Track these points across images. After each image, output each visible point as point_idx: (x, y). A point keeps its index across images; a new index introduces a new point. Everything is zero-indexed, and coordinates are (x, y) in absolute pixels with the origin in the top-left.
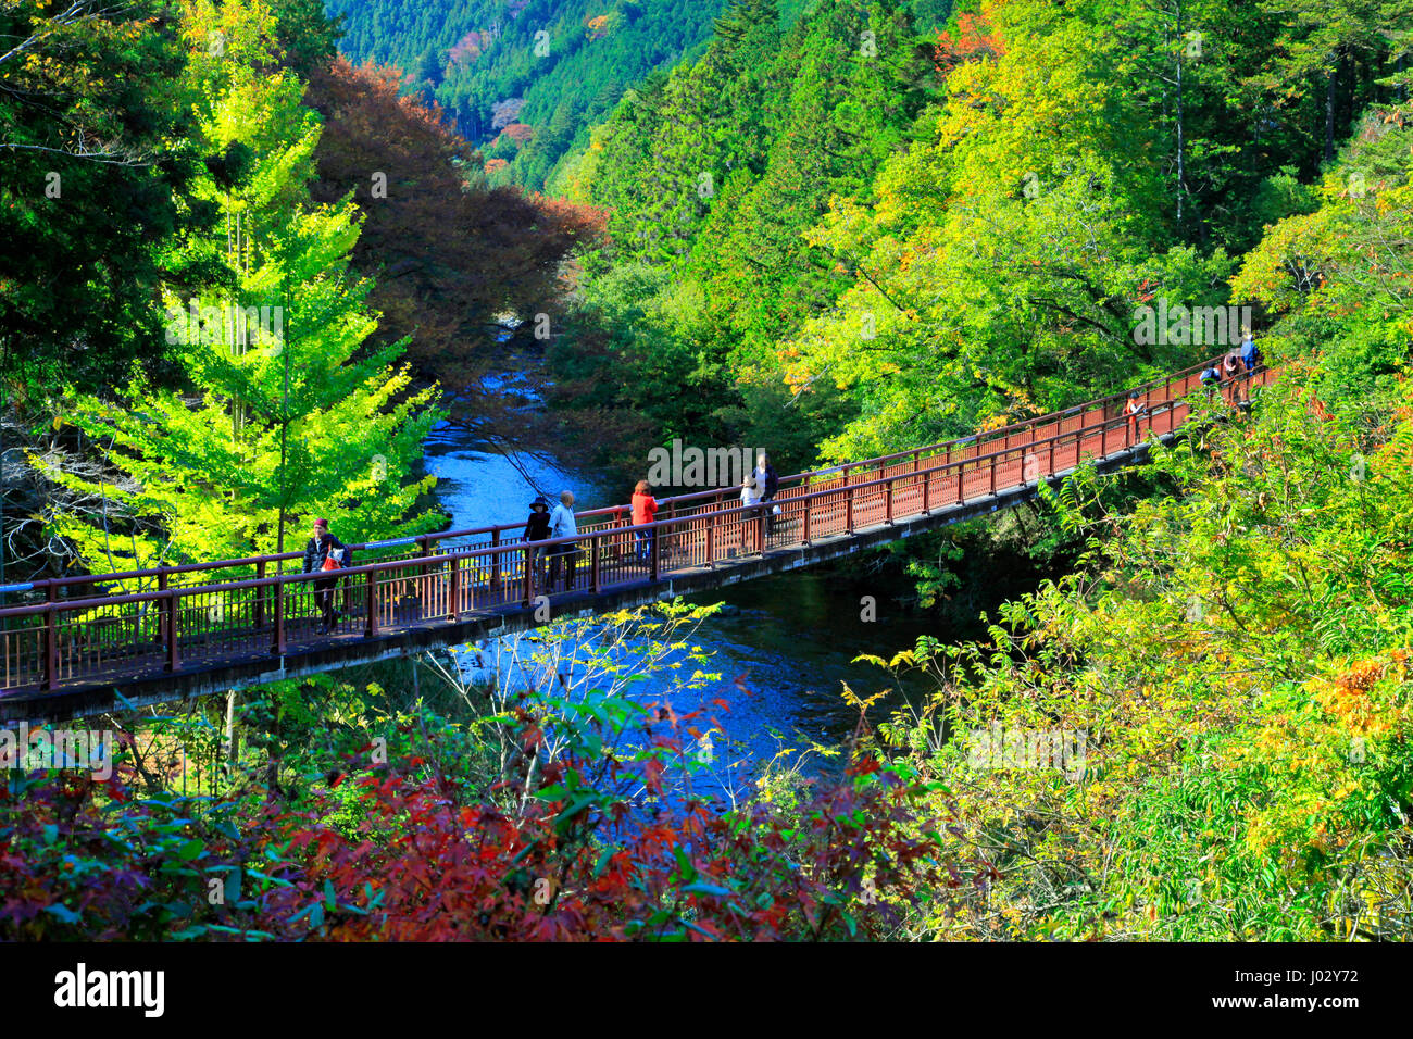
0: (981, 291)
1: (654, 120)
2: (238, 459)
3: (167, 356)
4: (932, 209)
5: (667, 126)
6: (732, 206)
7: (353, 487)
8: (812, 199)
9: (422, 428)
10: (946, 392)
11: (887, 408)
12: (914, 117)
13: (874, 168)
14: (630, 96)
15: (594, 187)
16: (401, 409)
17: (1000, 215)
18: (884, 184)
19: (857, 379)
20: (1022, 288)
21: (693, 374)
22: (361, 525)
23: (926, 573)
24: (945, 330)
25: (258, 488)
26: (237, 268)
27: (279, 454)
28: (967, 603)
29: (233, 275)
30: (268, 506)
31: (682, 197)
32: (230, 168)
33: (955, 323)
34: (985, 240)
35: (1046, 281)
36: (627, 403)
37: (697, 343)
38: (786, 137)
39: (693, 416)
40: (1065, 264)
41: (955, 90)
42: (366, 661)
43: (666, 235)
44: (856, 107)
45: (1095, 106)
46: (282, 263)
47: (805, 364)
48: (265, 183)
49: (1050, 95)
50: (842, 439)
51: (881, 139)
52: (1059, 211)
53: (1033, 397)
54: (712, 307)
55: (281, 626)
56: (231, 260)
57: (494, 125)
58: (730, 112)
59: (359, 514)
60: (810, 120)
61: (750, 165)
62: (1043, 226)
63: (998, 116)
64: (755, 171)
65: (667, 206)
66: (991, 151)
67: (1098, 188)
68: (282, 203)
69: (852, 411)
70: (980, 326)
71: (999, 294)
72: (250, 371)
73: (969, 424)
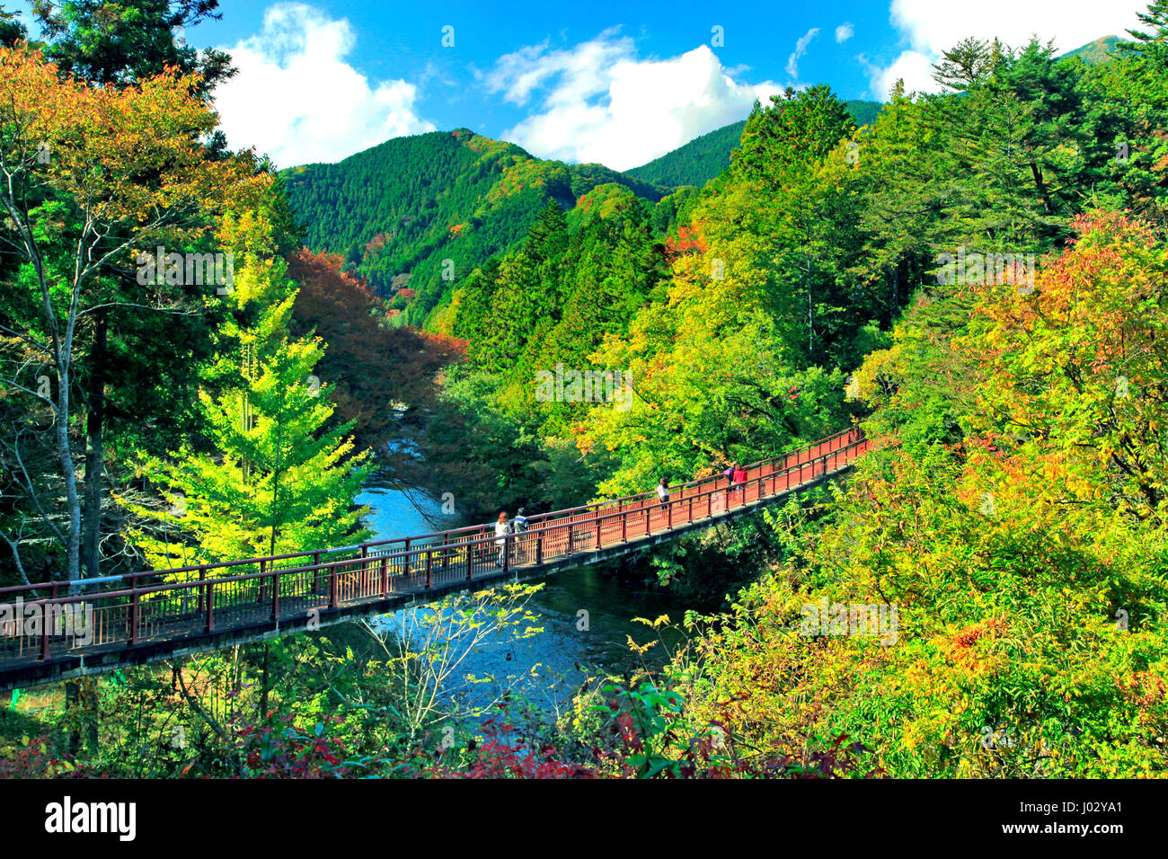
0: (697, 393)
1: (491, 288)
2: (246, 495)
3: (204, 432)
4: (665, 342)
5: (501, 290)
6: (541, 339)
7: (318, 513)
8: (590, 335)
9: (362, 477)
10: (675, 453)
11: (639, 463)
12: (651, 287)
13: (628, 317)
14: (477, 272)
15: (455, 327)
16: (347, 463)
17: (706, 346)
18: (635, 327)
19: (619, 445)
20: (720, 391)
21: (517, 441)
22: (322, 537)
23: (664, 565)
24: (675, 415)
25: (259, 514)
26: (249, 378)
27: (272, 493)
28: (686, 583)
29: (246, 382)
30: (264, 525)
31: (510, 333)
32: (247, 317)
33: (680, 411)
34: (698, 361)
35: (735, 386)
36: (476, 458)
37: (519, 422)
38: (574, 297)
39: (517, 467)
40: (746, 376)
41: (677, 272)
42: (329, 624)
43: (500, 356)
44: (617, 281)
45: (761, 283)
46: (277, 374)
47: (588, 436)
48: (267, 325)
49: (734, 276)
50: (612, 482)
51: (634, 299)
52: (742, 345)
53: (727, 457)
54: (529, 400)
55: (277, 601)
56: (244, 373)
57: (393, 288)
58: (539, 283)
59: (321, 530)
60: (589, 288)
61: (552, 314)
62: (732, 354)
63: (703, 287)
64: (555, 318)
65: (501, 339)
66: (699, 308)
67: (764, 331)
68: (275, 336)
69: (616, 465)
70: (696, 414)
71: (708, 394)
72: (257, 441)
73: (687, 473)
